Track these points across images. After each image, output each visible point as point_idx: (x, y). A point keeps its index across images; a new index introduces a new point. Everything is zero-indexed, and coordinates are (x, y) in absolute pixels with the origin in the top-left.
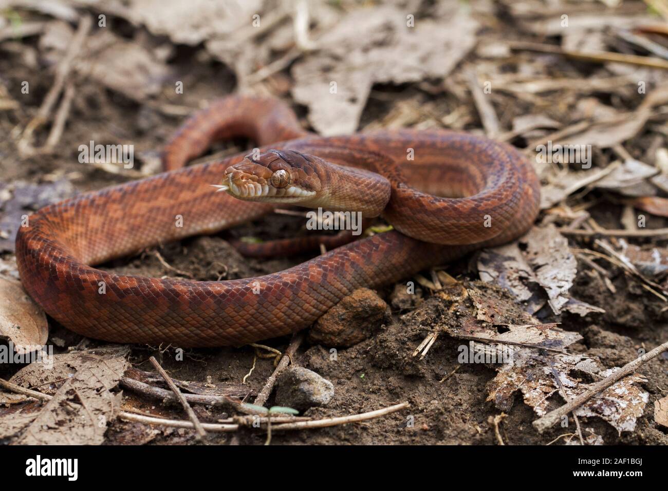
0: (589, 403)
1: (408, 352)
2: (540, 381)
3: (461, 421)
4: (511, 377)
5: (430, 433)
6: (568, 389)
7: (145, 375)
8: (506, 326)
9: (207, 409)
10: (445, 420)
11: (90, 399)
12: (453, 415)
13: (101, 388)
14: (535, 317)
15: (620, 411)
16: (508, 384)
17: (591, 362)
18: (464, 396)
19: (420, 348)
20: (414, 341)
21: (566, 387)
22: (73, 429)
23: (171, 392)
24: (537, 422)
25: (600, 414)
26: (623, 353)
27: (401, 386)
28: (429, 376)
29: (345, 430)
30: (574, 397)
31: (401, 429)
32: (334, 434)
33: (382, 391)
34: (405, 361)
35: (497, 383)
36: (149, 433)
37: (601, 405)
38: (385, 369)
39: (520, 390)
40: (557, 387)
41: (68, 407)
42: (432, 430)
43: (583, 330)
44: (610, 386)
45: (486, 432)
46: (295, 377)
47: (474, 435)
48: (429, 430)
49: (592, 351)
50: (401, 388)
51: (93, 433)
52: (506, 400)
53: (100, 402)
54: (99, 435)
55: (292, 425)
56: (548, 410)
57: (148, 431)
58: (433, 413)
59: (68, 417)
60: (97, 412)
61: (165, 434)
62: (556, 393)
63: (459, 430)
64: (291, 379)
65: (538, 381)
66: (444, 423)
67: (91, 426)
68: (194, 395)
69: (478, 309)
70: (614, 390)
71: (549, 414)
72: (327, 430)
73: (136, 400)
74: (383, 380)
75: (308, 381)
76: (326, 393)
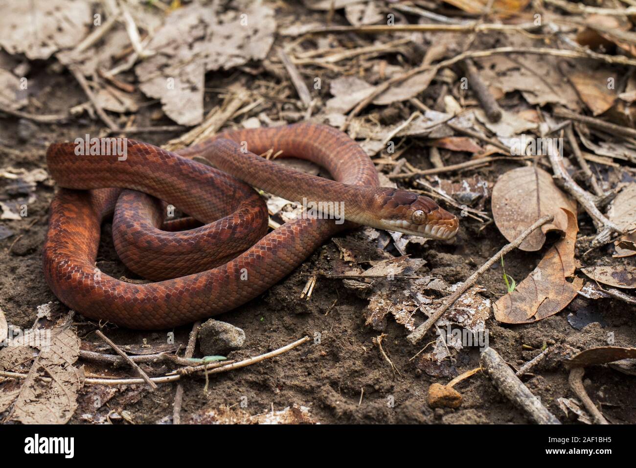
0: (445, 315)
1: (295, 295)
2: (404, 303)
3: (349, 344)
4: (380, 303)
5: (328, 357)
6: (426, 306)
7: (95, 345)
8: (368, 263)
9: (148, 365)
10: (338, 346)
11: (58, 374)
12: (343, 340)
13: (65, 363)
14: (386, 250)
15: (471, 317)
16: (380, 309)
17: (439, 281)
18: (347, 324)
19: (305, 291)
20: (298, 285)
21: (424, 304)
22: (50, 399)
23: (119, 356)
24: (410, 336)
25: (456, 322)
26: (459, 269)
27: (294, 323)
28: (315, 312)
29: (263, 366)
30: (432, 311)
31: (304, 357)
32: (254, 371)
33: (280, 329)
34: (294, 302)
35: (371, 310)
36: (109, 391)
37: (455, 315)
38: (278, 311)
39: (390, 313)
40: (418, 305)
41: (42, 382)
42: (329, 355)
43: (423, 255)
44: (458, 298)
45: (371, 350)
46: (215, 330)
47: (363, 354)
48: (327, 355)
49: (435, 270)
50: (295, 325)
51: (67, 400)
52: (381, 322)
53: (67, 375)
54: (73, 401)
55: (221, 369)
56: (416, 325)
57: (107, 390)
58: (327, 341)
59: (44, 391)
60: (66, 384)
61: (121, 391)
62: (418, 310)
63: (351, 352)
64: (211, 331)
65: (402, 303)
66: (337, 348)
67: (64, 395)
68: (138, 356)
69: (343, 253)
70: (462, 301)
71: (418, 329)
72: (248, 368)
73: (91, 366)
74: (278, 320)
75: (226, 331)
76: (239, 338)
